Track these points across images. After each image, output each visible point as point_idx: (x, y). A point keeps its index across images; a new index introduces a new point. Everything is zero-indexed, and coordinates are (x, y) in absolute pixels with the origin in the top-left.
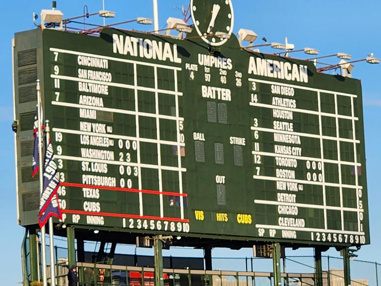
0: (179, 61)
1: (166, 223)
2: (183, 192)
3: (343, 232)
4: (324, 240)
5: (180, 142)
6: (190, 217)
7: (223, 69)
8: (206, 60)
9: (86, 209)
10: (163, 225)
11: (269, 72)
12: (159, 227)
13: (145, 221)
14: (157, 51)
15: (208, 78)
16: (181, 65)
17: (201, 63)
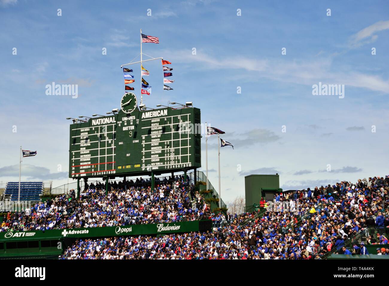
0: (115, 122)
1: (107, 172)
2: (114, 161)
3: (180, 163)
4: (171, 168)
5: (113, 147)
6: (116, 168)
7: (132, 120)
8: (125, 119)
9: (81, 172)
10: (106, 173)
11: (150, 115)
12: (105, 173)
13: (100, 173)
14: (107, 120)
15: (126, 124)
16: (116, 123)
17: (123, 120)
